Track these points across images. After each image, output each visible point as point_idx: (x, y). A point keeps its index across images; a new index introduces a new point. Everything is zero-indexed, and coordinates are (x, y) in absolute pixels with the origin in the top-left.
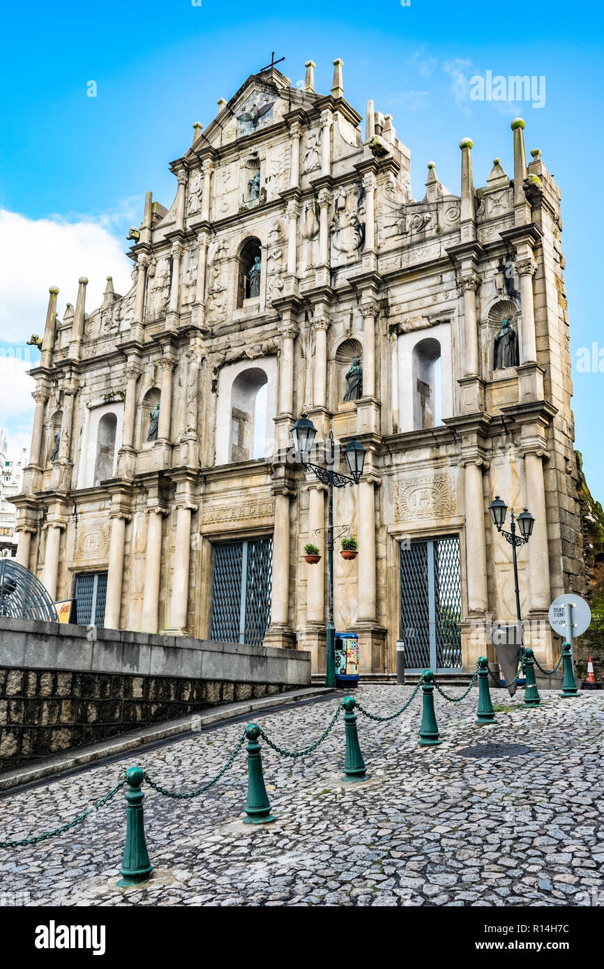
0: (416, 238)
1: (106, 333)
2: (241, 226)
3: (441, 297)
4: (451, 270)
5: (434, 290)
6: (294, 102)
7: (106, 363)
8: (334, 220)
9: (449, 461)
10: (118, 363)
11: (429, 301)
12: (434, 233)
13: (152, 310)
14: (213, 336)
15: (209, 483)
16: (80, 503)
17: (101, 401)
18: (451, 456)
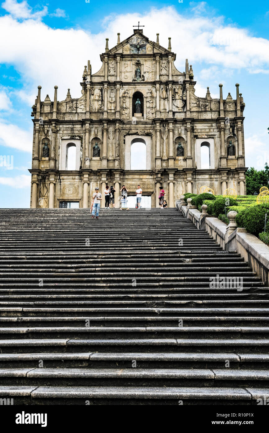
0: (203, 110)
1: (70, 111)
2: (134, 86)
3: (212, 130)
4: (215, 123)
5: (209, 127)
6: (155, 48)
7: (72, 124)
8: (173, 96)
9: (215, 179)
10: (77, 125)
11: (208, 130)
12: (209, 110)
13: (94, 107)
14: (124, 124)
15: (125, 175)
16: (62, 175)
17: (69, 138)
18: (216, 178)
